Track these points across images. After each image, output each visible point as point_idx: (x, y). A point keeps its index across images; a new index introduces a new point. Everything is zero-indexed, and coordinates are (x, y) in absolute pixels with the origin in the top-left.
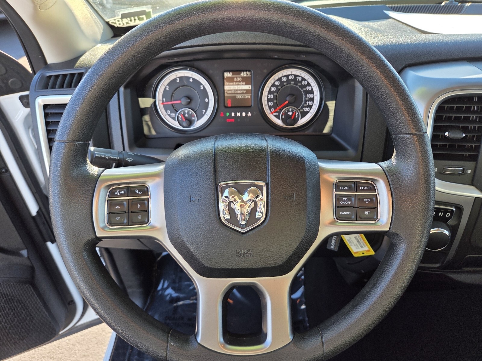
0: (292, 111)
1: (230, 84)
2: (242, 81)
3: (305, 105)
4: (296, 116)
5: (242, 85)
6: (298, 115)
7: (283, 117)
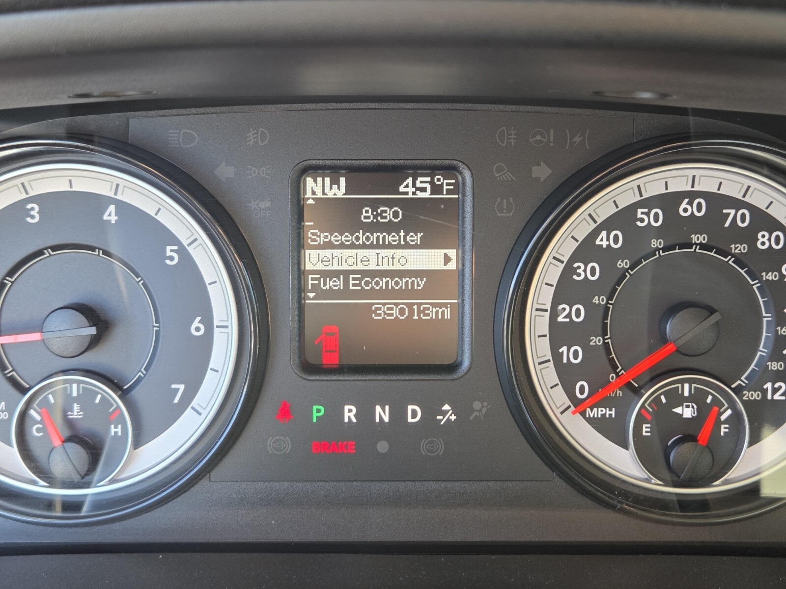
0: (697, 398)
1: (335, 238)
2: (407, 225)
3: (774, 366)
4: (724, 429)
5: (407, 246)
6: (736, 417)
7: (646, 430)
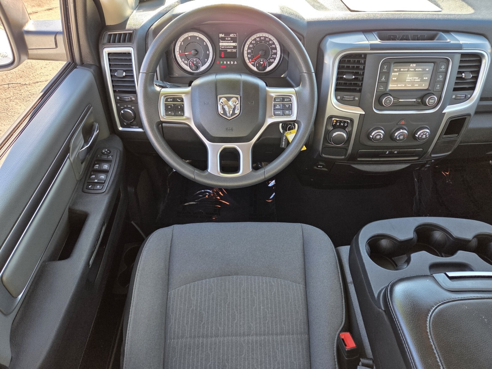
0: (263, 61)
1: (223, 41)
2: (231, 40)
3: (271, 57)
4: (266, 65)
5: (231, 43)
6: (267, 64)
7: (257, 65)
